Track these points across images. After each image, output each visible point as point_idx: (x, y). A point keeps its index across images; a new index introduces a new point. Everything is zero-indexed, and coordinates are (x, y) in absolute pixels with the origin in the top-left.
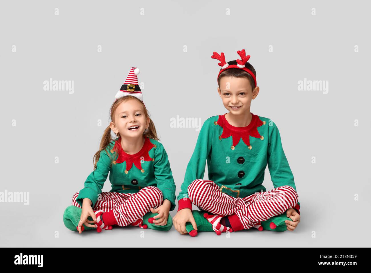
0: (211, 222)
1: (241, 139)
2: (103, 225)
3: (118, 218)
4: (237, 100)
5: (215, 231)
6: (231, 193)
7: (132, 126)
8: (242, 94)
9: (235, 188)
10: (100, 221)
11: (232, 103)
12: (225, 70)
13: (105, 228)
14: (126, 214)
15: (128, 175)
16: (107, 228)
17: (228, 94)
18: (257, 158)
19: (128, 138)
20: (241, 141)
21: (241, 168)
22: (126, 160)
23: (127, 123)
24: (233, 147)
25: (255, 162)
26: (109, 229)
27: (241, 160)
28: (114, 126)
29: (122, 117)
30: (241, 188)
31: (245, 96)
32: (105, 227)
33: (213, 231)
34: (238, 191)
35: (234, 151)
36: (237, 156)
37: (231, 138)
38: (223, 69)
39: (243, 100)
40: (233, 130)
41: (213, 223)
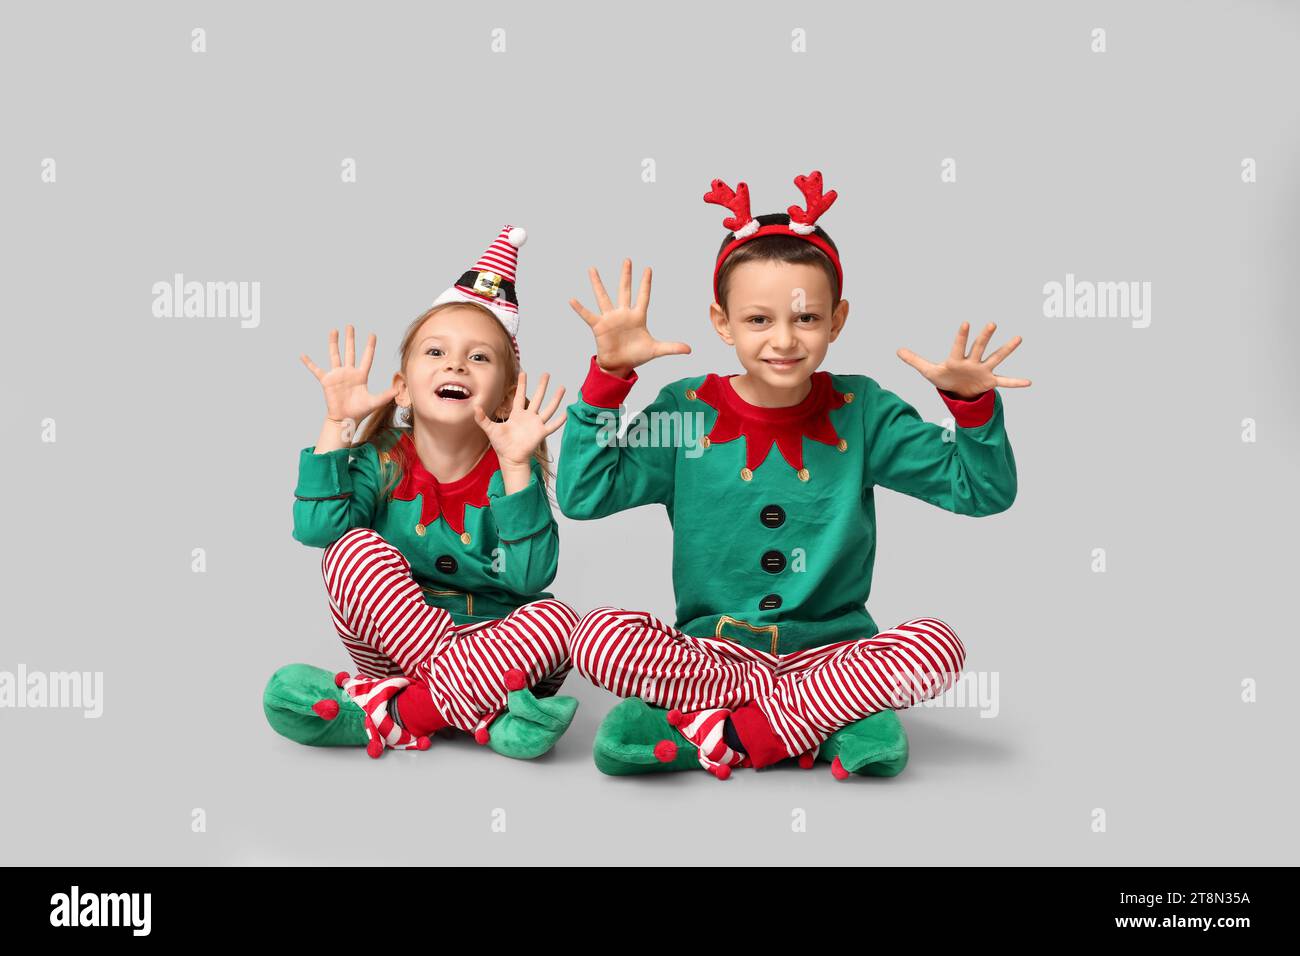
0: (694, 739)
1: (775, 446)
2: (396, 732)
3: (448, 712)
4: (793, 338)
5: (707, 766)
6: (751, 638)
7: (447, 384)
8: (806, 318)
9: (763, 619)
10: (386, 718)
11: (776, 349)
12: (746, 241)
13: (408, 743)
14: (471, 695)
15: (425, 540)
16: (414, 743)
17: (759, 319)
18: (826, 508)
19: (433, 425)
20: (775, 453)
21: (772, 541)
22: (424, 491)
23: (435, 373)
24: (748, 470)
25: (823, 525)
26: (418, 748)
27: (772, 517)
28: (405, 386)
29: (428, 353)
30: (781, 617)
31: (814, 324)
32: (404, 740)
33: (701, 768)
34: (773, 628)
35: (752, 484)
36: (760, 503)
37: (740, 444)
38: (742, 239)
39: (809, 336)
40: (749, 416)
41: (699, 743)
